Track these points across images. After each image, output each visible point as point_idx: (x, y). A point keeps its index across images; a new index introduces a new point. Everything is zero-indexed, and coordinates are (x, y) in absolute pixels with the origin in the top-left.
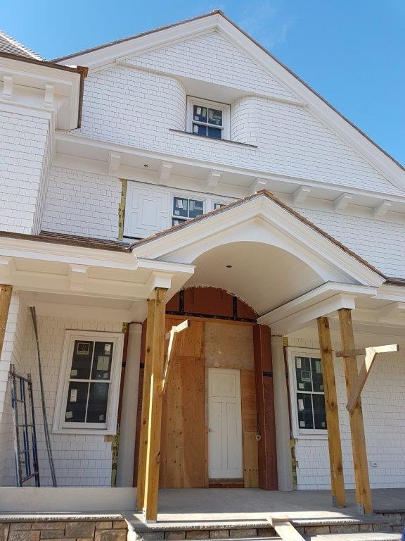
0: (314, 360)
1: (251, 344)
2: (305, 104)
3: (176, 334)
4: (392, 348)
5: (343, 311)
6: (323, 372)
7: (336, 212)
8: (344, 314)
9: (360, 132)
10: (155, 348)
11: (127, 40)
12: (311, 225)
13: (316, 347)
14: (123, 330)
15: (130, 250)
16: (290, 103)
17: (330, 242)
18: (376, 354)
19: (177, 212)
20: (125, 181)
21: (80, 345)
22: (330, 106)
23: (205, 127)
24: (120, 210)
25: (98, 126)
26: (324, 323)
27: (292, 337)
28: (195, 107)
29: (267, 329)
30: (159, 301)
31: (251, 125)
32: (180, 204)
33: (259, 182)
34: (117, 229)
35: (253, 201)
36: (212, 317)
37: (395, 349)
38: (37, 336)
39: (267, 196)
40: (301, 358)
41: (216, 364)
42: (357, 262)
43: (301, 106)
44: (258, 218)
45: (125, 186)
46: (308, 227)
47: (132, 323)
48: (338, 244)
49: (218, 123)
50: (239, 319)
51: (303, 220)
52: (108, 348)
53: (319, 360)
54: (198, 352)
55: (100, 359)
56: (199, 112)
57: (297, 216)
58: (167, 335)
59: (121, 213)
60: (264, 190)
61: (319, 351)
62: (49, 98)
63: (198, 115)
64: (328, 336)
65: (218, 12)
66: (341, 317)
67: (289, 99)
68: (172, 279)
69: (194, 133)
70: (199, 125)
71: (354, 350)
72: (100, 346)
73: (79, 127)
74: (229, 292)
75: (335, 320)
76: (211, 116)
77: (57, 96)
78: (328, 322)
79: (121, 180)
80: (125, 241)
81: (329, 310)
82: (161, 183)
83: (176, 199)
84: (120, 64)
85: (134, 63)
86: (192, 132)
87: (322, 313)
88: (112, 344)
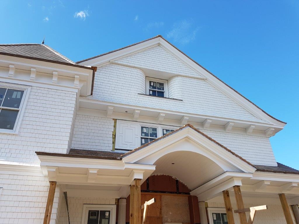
0: (223, 214)
1: (188, 207)
2: (205, 78)
3: (148, 206)
4: (264, 207)
5: (236, 187)
6: (228, 221)
7: (226, 131)
8: (237, 188)
9: (235, 91)
10: (135, 214)
11: (115, 51)
12: (214, 141)
13: (224, 207)
14: (116, 203)
15: (121, 159)
16: (197, 78)
17: (225, 150)
18: (256, 211)
19: (143, 134)
20: (115, 120)
21: (92, 213)
22: (218, 79)
23: (156, 91)
24: (113, 135)
25: (101, 94)
26: (226, 194)
27: (210, 202)
28: (150, 82)
29: (196, 198)
30: (137, 187)
31: (179, 90)
32: (145, 130)
33: (185, 118)
34: (112, 145)
35: (184, 130)
36: (164, 192)
37: (266, 208)
38: (68, 209)
39: (190, 127)
40: (215, 213)
41: (169, 220)
42: (240, 160)
43: (203, 79)
44: (186, 138)
45: (115, 122)
46: (213, 142)
47: (120, 198)
48: (229, 151)
49: (162, 89)
50: (180, 193)
51: (210, 139)
52: (107, 214)
53: (225, 214)
54: (158, 214)
55: (103, 220)
56: (152, 84)
57: (207, 137)
58: (142, 206)
59: (114, 136)
60: (189, 124)
61: (225, 209)
62: (77, 82)
63: (152, 86)
64: (229, 201)
65: (160, 36)
66: (235, 190)
67: (197, 76)
68: (144, 173)
69: (150, 95)
70: (153, 91)
71: (244, 209)
72: (103, 213)
73: (92, 94)
74: (174, 177)
75: (232, 192)
76: (158, 86)
77: (81, 81)
78: (228, 193)
79: (113, 119)
80: (116, 151)
81: (229, 187)
82: (134, 120)
83: (142, 128)
84: (112, 63)
85: (119, 62)
86: (149, 94)
87: (225, 188)
88: (109, 211)
